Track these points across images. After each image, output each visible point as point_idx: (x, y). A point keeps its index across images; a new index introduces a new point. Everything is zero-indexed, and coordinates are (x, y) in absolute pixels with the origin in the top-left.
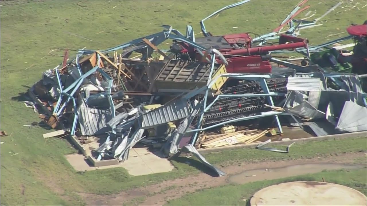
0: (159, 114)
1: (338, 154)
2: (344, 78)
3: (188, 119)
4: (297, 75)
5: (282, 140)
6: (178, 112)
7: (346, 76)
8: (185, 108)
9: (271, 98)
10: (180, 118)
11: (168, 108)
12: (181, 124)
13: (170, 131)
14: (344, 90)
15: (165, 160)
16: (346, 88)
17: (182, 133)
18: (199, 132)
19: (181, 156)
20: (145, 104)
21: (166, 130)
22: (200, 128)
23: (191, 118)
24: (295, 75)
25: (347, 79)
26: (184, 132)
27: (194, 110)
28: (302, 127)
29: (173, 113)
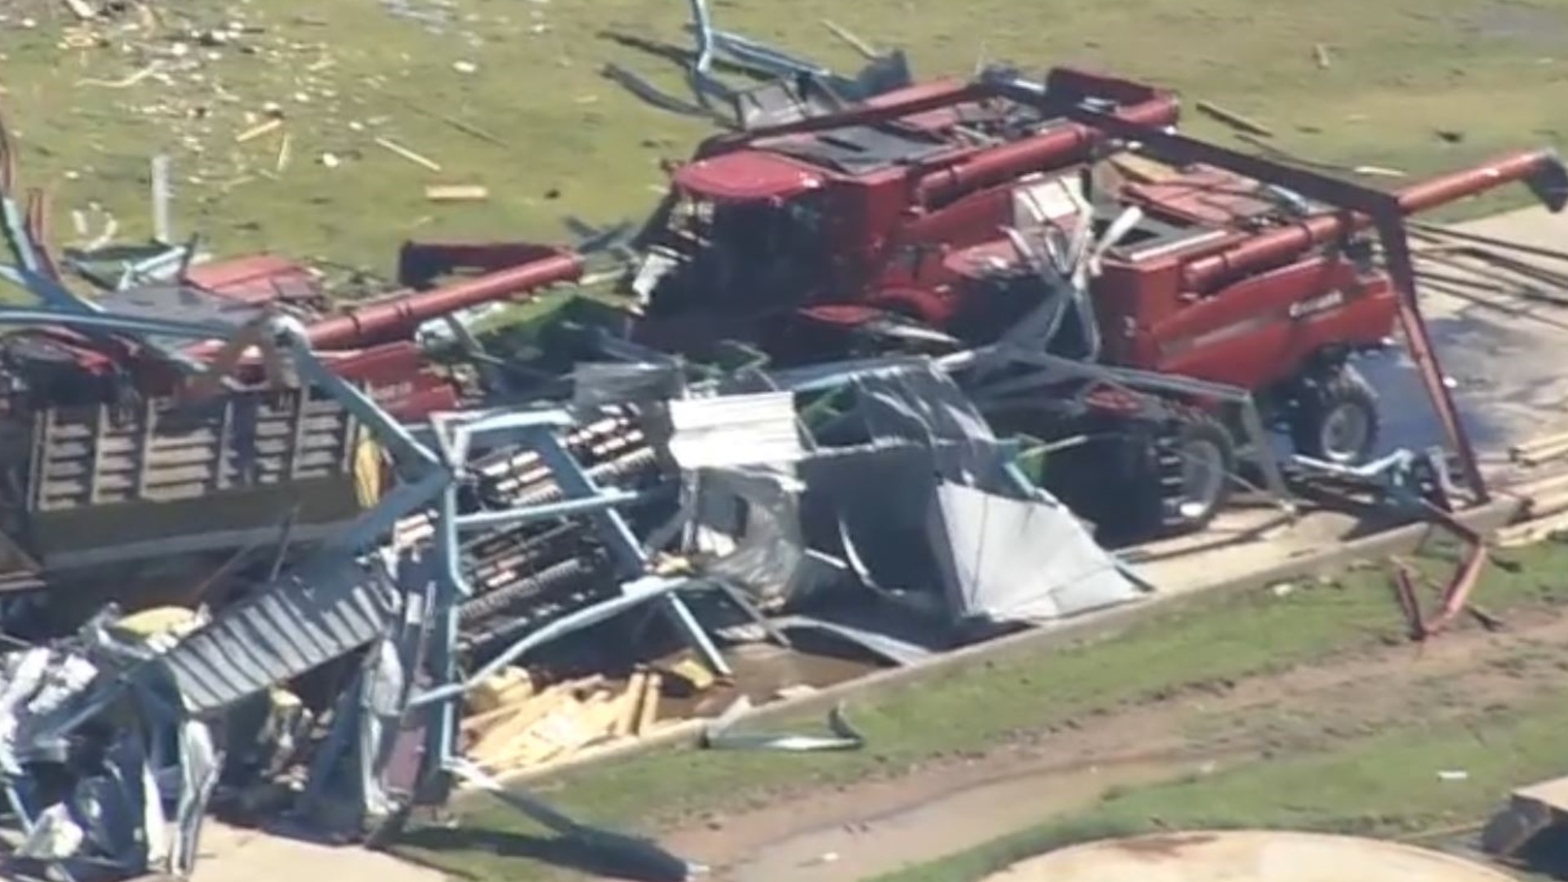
0: (238, 641)
1: (1076, 720)
2: (873, 383)
3: (396, 641)
4: (693, 390)
5: (777, 698)
6: (331, 619)
7: (882, 373)
8: (359, 594)
9: (614, 515)
10: (350, 642)
11: (272, 606)
12: (372, 673)
13: (280, 723)
14: (898, 441)
15: (356, 853)
16: (907, 428)
17: (393, 712)
18: (456, 698)
19: (413, 823)
20: (112, 612)
21: (262, 722)
22: (458, 680)
23: (405, 635)
24: (686, 393)
25: (894, 386)
26: (401, 706)
27: (404, 597)
28: (782, 638)
29: (310, 626)
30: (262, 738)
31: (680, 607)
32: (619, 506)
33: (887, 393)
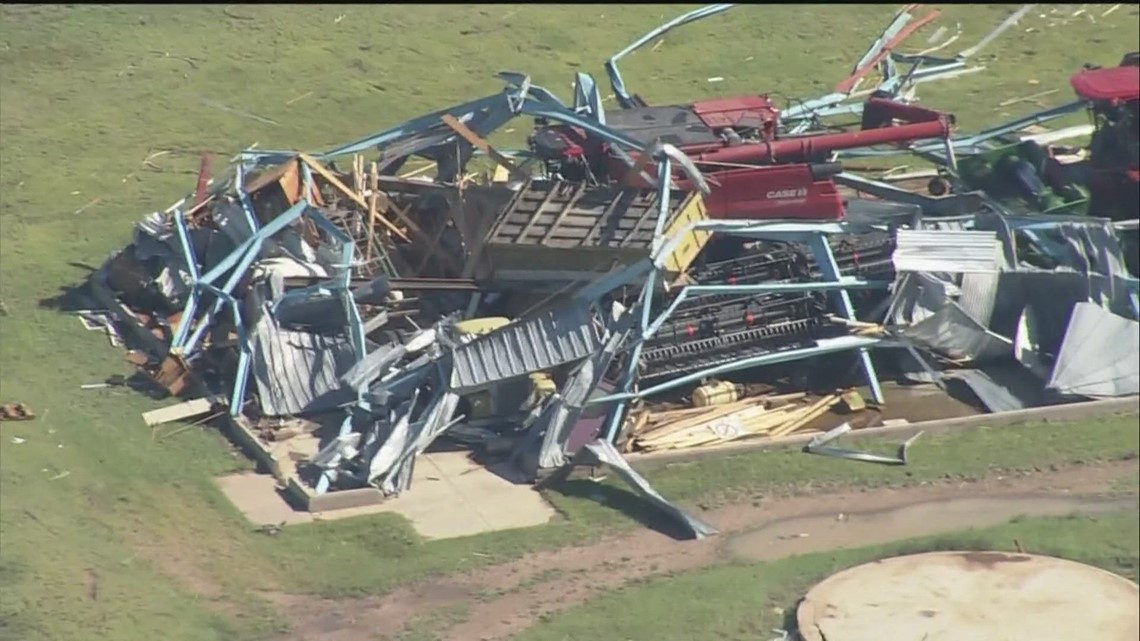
0: (504, 346)
1: (1057, 466)
2: (1070, 231)
3: (595, 362)
5: (882, 425)
6: (562, 342)
7: (1076, 225)
8: (585, 329)
9: (845, 294)
10: (568, 357)
11: (532, 328)
12: (573, 379)
13: (538, 398)
14: (1070, 270)
15: (527, 489)
16: (1078, 262)
17: (577, 405)
18: (628, 402)
19: (574, 475)
20: (457, 316)
21: (526, 397)
22: (632, 389)
23: (602, 358)
24: (919, 224)
25: (1080, 235)
26: (583, 403)
27: (612, 334)
28: (942, 384)
29: (548, 344)
30: (523, 408)
31: (866, 357)
32: (850, 290)
33: (1075, 239)
